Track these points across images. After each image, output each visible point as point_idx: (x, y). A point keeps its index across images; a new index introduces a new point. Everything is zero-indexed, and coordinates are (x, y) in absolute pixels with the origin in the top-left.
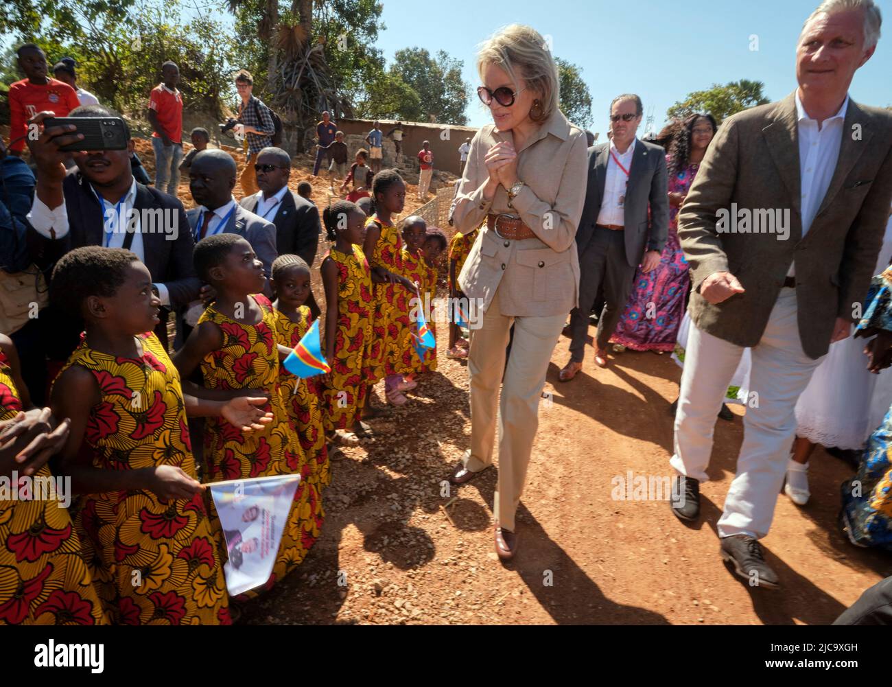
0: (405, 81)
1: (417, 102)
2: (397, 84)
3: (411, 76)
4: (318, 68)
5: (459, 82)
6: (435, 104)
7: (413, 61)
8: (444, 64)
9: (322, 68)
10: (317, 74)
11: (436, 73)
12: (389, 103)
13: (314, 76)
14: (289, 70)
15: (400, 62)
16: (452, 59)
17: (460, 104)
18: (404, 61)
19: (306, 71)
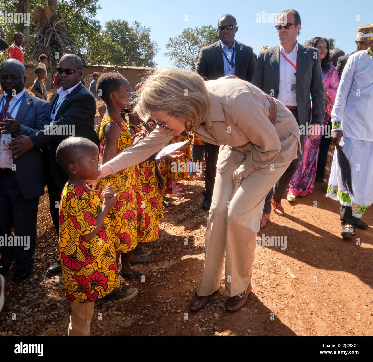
0: (113, 41)
1: (122, 53)
2: (109, 43)
3: (117, 37)
4: (61, 34)
5: (149, 41)
6: (133, 55)
7: (117, 28)
8: (138, 30)
9: (64, 33)
10: (61, 37)
11: (133, 35)
12: (103, 55)
13: (59, 38)
14: (42, 35)
15: (108, 29)
16: (143, 27)
17: (150, 55)
18: (111, 28)
19: (54, 35)
